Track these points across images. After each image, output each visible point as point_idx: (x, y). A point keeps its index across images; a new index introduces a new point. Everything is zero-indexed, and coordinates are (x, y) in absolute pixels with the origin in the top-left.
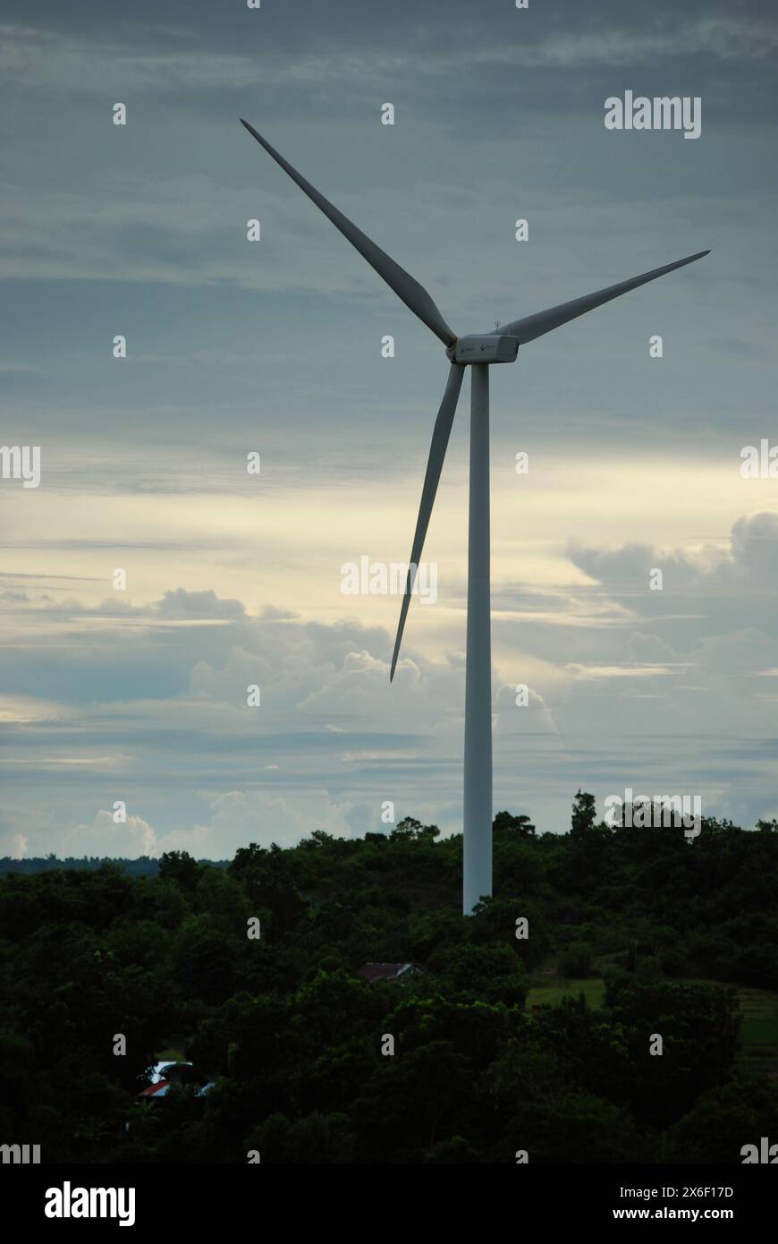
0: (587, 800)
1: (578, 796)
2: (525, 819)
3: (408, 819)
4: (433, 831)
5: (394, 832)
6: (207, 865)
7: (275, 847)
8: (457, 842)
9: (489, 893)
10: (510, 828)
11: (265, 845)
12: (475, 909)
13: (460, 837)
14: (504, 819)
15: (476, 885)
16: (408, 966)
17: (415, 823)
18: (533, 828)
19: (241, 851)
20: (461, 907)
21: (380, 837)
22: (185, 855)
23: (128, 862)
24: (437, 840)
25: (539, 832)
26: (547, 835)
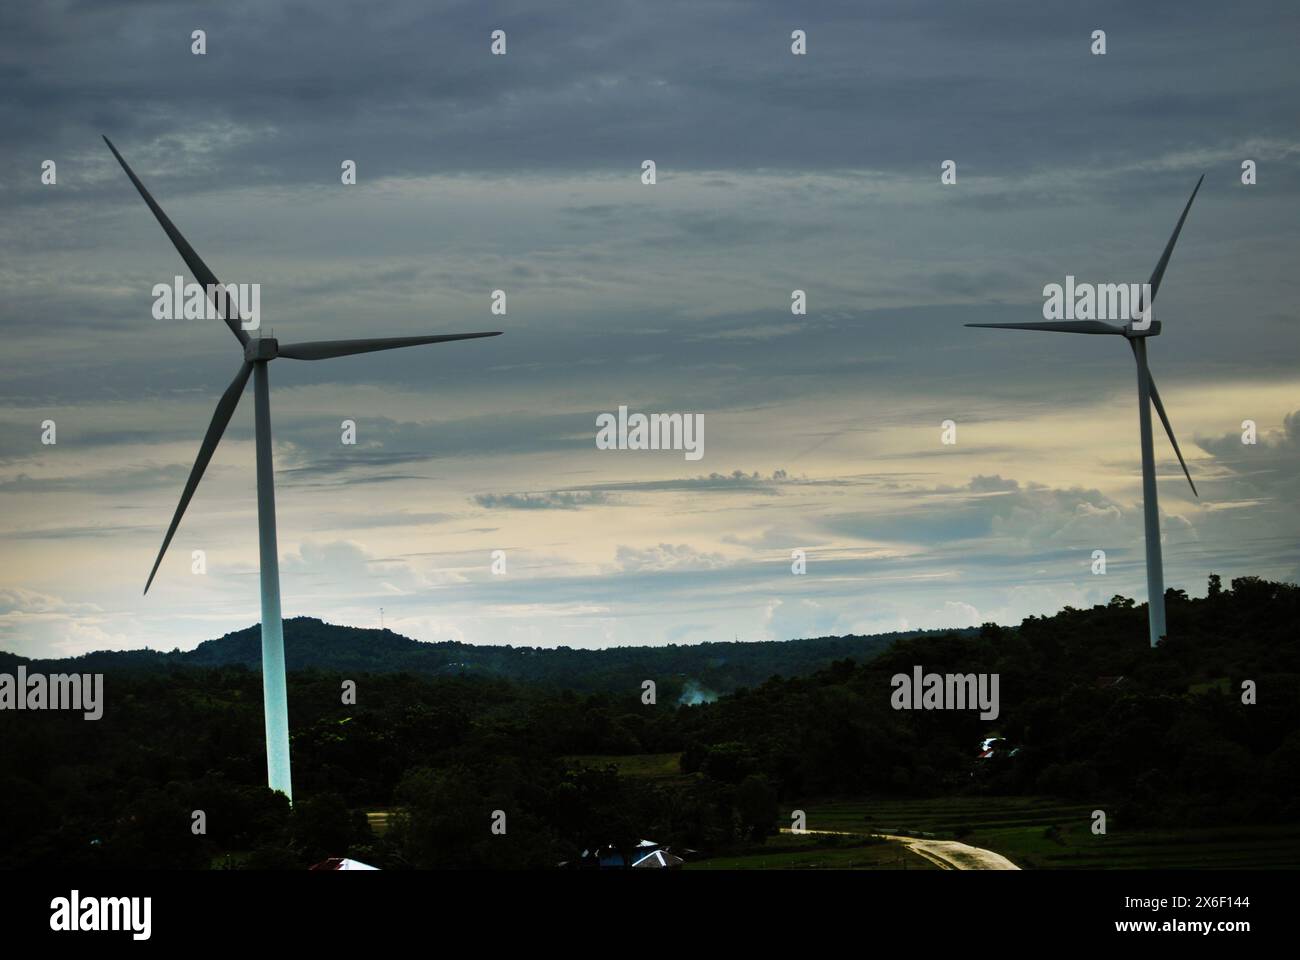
0: (1216, 578)
1: (1211, 577)
2: (1183, 591)
3: (1117, 596)
4: (1131, 601)
5: (1109, 604)
6: (1006, 629)
7: (1043, 616)
8: (1145, 606)
9: (1164, 634)
10: (1175, 598)
11: (1038, 616)
12: (1157, 643)
13: (1147, 604)
14: (1170, 591)
15: (1156, 631)
16: (1122, 678)
17: (1121, 598)
18: (1186, 596)
19: (1025, 620)
20: (1149, 643)
21: (1102, 607)
22: (994, 624)
23: (963, 630)
24: (1133, 606)
25: (1190, 598)
26: (1195, 599)
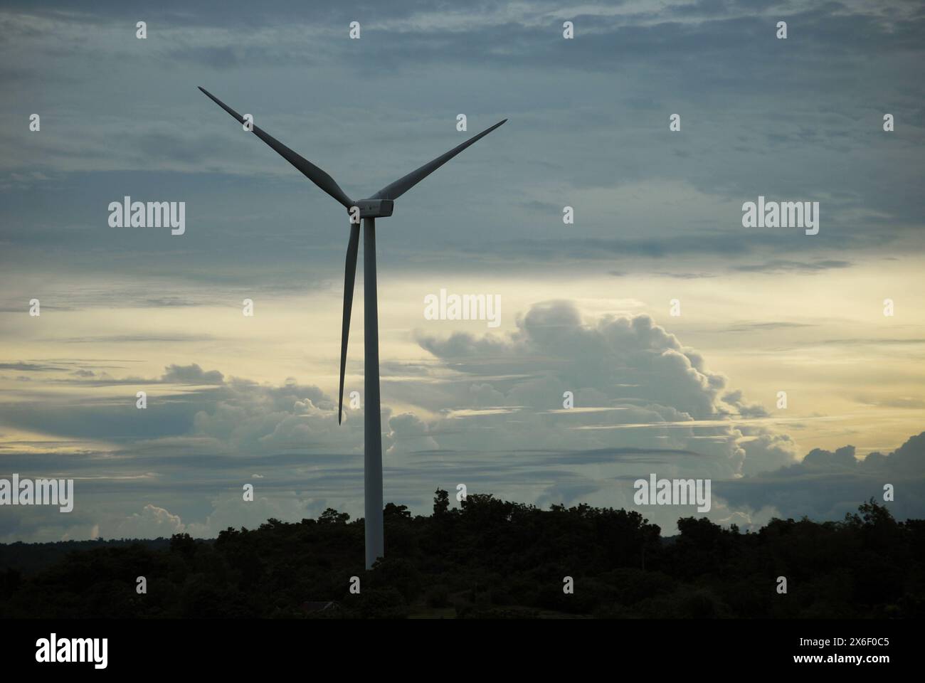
0: (443, 494)
1: (437, 492)
2: (404, 507)
3: (329, 510)
4: (346, 516)
5: (320, 518)
6: (201, 542)
7: (244, 529)
8: (360, 523)
9: (382, 555)
10: (395, 514)
11: (238, 528)
12: (373, 566)
13: (363, 519)
14: (390, 506)
15: (374, 550)
16: (331, 603)
17: (334, 512)
18: (409, 513)
19: (222, 532)
20: (364, 564)
21: (312, 521)
22: (187, 535)
23: (149, 541)
24: (348, 522)
25: (413, 515)
26: (419, 517)
